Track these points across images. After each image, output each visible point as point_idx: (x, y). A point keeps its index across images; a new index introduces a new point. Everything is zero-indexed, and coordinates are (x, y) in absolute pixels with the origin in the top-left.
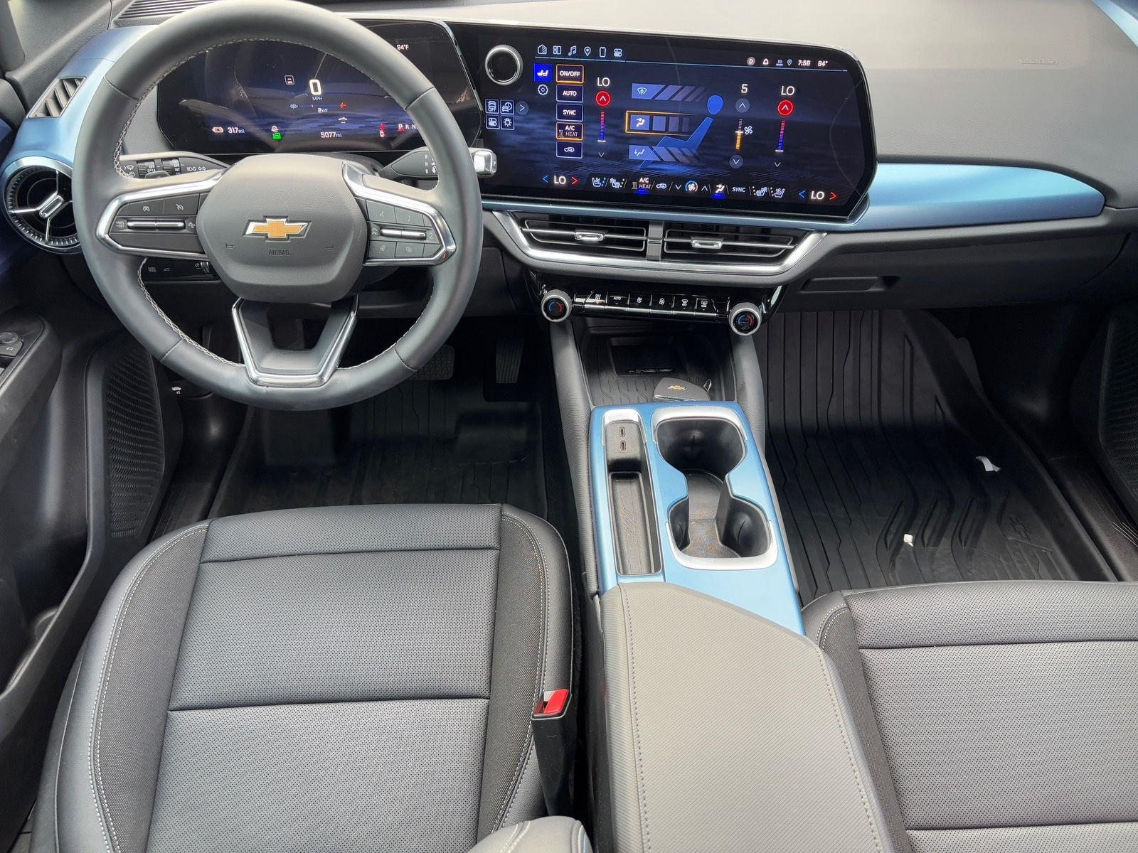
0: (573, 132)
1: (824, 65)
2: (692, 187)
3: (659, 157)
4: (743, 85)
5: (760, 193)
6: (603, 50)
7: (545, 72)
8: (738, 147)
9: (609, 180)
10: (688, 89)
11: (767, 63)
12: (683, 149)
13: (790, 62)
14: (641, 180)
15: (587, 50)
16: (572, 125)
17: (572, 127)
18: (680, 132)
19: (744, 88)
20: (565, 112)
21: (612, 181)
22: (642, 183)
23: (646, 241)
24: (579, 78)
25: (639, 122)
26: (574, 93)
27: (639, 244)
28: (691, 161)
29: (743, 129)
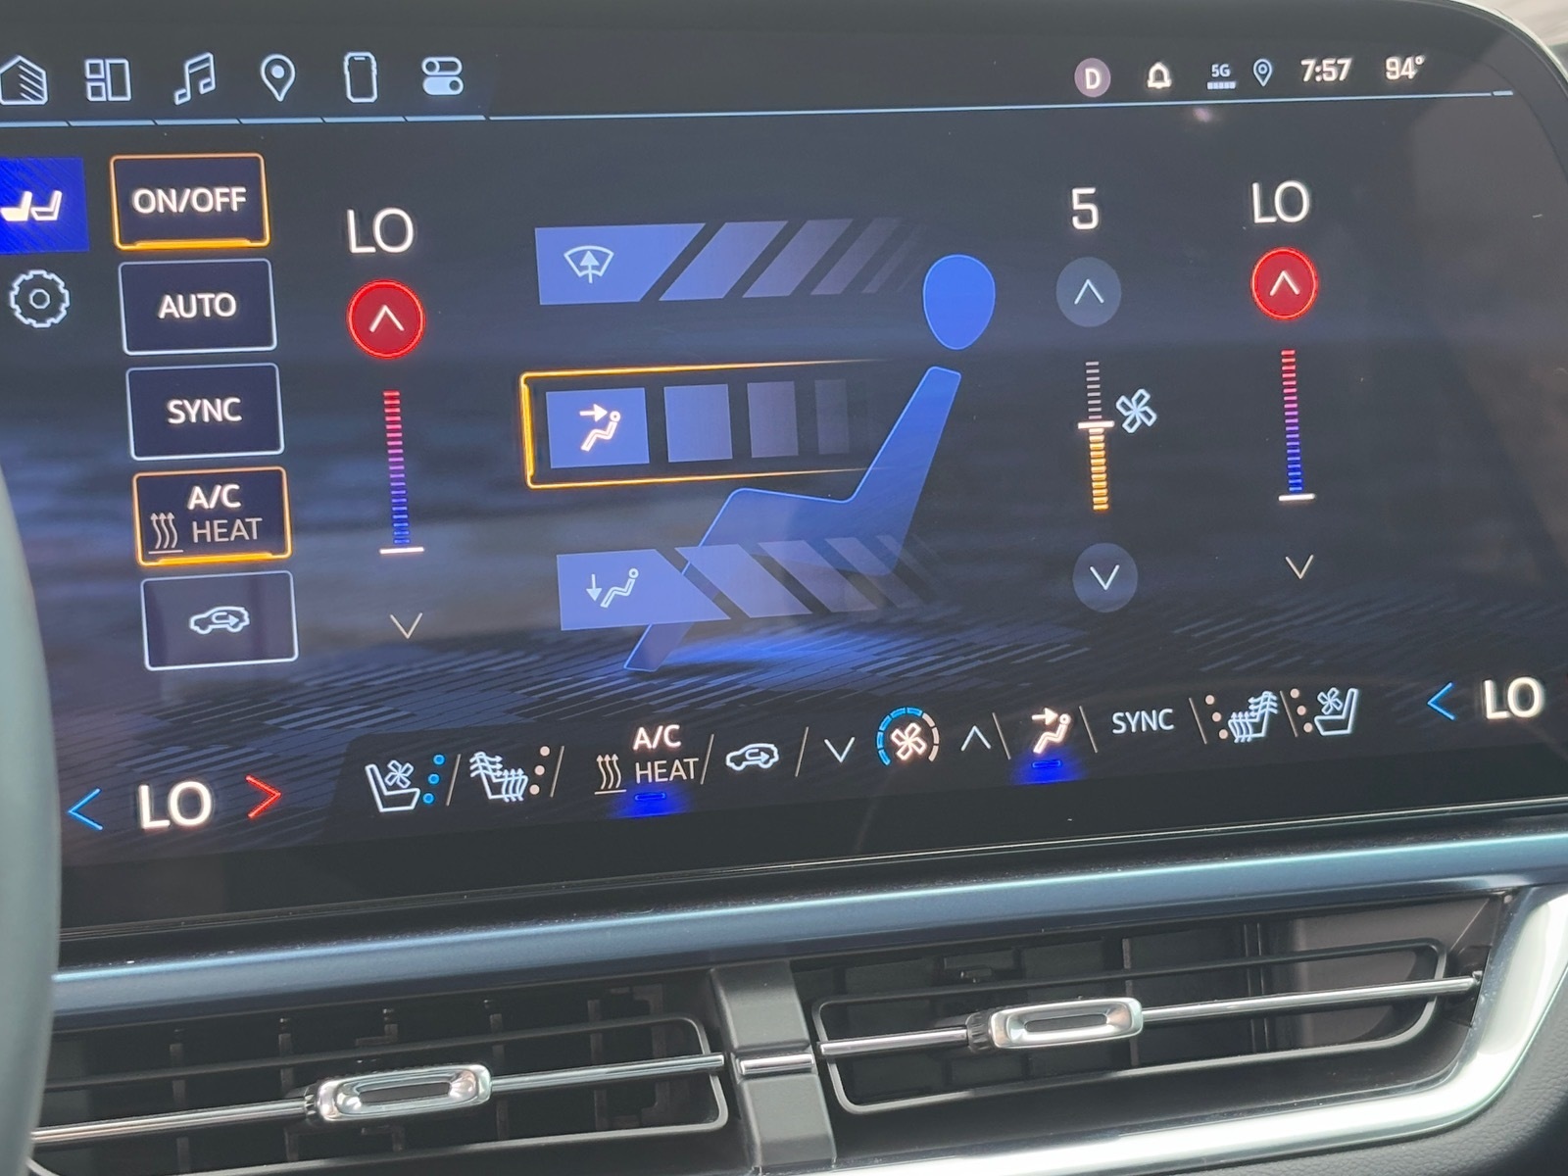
0: (230, 516)
1: (1411, 74)
2: (909, 742)
3: (719, 599)
4: (1076, 192)
5: (1244, 726)
6: (360, 70)
7: (41, 200)
8: (1101, 502)
9: (466, 765)
10: (815, 237)
11: (1167, 83)
12: (836, 543)
13: (1263, 69)
14: (642, 739)
15: (278, 72)
16: (224, 480)
17: (223, 493)
18: (808, 454)
19: (1085, 210)
20: (182, 411)
21: (484, 765)
22: (646, 757)
23: (726, 1074)
24: (242, 222)
25: (591, 424)
26: (220, 304)
27: (691, 1094)
28: (889, 603)
29: (1109, 412)
